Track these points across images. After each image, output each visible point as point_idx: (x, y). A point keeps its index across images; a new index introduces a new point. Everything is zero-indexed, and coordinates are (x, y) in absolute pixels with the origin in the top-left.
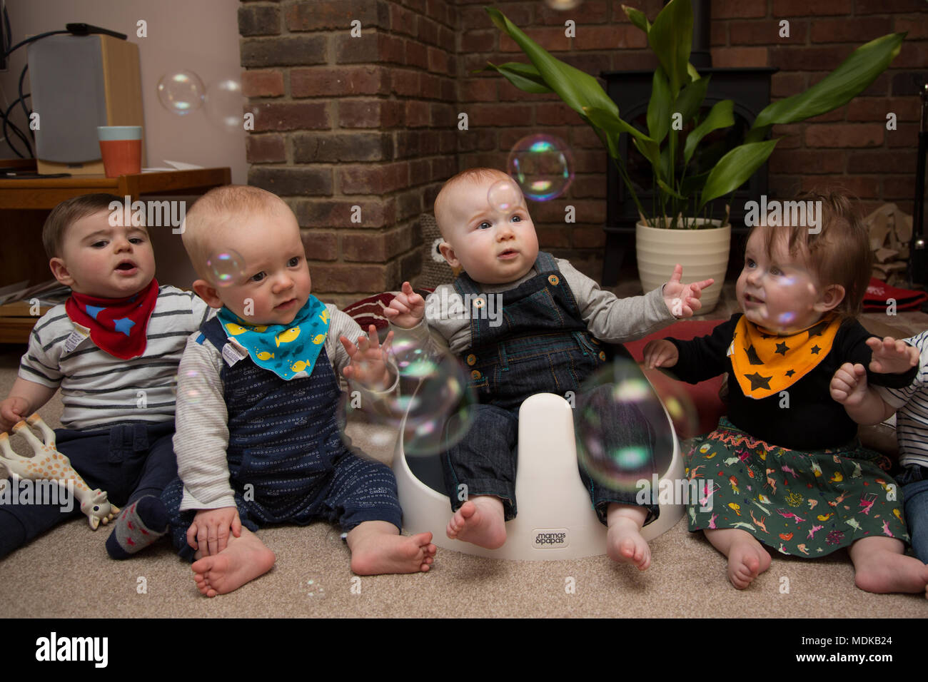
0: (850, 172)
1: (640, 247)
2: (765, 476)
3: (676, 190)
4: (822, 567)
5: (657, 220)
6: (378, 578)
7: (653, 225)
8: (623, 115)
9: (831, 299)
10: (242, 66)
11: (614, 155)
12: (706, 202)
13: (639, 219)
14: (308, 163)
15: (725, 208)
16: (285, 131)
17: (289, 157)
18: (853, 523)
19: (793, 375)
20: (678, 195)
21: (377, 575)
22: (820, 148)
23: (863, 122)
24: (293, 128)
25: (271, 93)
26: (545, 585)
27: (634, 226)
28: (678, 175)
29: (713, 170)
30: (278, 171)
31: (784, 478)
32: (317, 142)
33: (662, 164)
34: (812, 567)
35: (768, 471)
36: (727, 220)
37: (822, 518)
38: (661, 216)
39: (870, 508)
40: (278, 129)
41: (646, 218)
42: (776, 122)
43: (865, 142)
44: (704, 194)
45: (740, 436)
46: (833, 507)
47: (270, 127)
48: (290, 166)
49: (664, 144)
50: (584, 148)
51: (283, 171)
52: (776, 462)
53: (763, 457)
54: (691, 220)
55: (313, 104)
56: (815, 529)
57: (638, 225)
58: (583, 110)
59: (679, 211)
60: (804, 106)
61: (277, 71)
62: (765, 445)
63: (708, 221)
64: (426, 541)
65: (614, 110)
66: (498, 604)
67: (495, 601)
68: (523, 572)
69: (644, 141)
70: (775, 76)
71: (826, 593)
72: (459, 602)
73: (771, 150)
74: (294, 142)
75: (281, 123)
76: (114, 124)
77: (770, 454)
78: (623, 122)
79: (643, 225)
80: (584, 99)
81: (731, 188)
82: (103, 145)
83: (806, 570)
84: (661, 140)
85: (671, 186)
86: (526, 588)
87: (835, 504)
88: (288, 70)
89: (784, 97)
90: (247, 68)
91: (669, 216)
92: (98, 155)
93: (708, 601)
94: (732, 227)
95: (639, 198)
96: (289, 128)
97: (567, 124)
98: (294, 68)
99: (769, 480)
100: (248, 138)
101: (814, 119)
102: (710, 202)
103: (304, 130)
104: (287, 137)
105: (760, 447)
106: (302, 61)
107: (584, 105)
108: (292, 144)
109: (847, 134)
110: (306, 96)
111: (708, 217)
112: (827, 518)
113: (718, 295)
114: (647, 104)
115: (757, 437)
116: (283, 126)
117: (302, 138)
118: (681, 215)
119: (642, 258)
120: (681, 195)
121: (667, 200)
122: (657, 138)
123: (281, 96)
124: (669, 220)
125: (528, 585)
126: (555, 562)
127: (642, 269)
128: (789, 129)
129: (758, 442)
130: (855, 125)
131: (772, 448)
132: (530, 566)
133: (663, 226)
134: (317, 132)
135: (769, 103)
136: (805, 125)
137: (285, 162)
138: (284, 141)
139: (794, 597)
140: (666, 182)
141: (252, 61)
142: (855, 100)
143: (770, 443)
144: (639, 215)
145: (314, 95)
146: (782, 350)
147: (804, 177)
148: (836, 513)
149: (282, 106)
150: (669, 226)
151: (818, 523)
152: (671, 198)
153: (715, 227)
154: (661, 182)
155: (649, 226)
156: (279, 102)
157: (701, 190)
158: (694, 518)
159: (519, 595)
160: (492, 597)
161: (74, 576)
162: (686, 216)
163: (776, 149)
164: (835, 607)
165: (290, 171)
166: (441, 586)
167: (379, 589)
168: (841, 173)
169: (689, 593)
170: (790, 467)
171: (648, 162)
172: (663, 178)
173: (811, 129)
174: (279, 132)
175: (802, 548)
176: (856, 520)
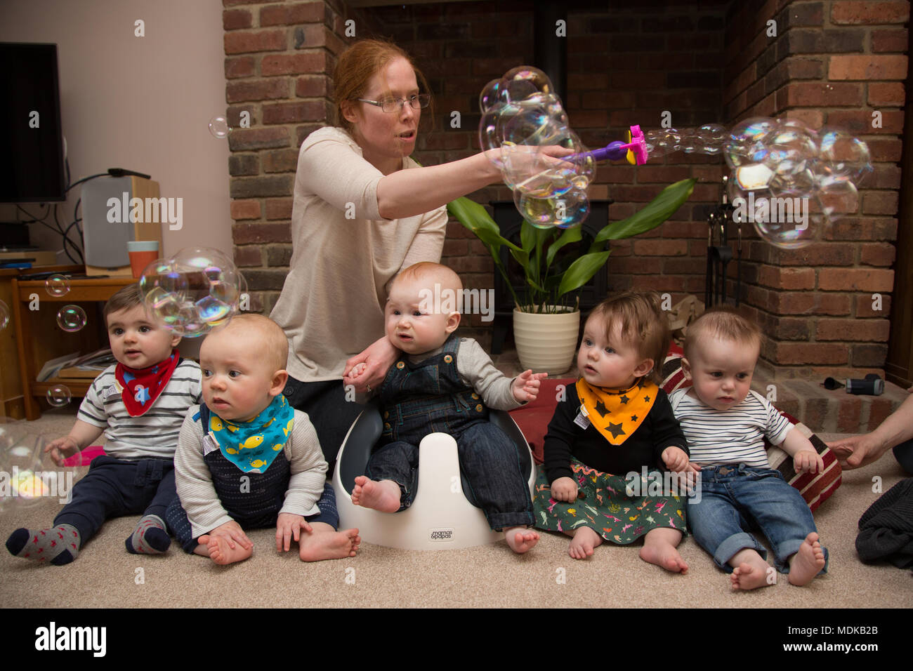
0: (665, 273)
1: (516, 327)
2: (595, 493)
3: (541, 286)
4: (630, 549)
5: (528, 307)
6: (319, 564)
7: (526, 311)
8: (501, 233)
9: (645, 368)
10: (231, 197)
11: (497, 262)
12: (562, 294)
13: (515, 307)
14: (278, 266)
15: (575, 299)
16: (261, 244)
17: (265, 262)
18: (650, 519)
19: (637, 420)
20: (543, 290)
21: (319, 561)
22: (644, 256)
23: (673, 238)
24: (268, 241)
25: (252, 217)
26: (437, 566)
27: (512, 311)
28: (542, 274)
29: (566, 272)
30: (257, 272)
31: (608, 495)
32: (284, 251)
33: (531, 267)
34: (623, 549)
35: (598, 490)
36: (578, 307)
37: (632, 519)
38: (531, 304)
39: (662, 509)
40: (257, 242)
41: (520, 306)
42: (610, 238)
43: (675, 252)
44: (560, 289)
45: (578, 465)
46: (640, 511)
47: (251, 241)
48: (265, 269)
49: (533, 253)
50: (478, 255)
51: (260, 272)
52: (603, 484)
53: (594, 480)
54: (552, 307)
55: (281, 225)
56: (627, 526)
57: (514, 311)
58: (473, 228)
59: (544, 301)
60: (629, 228)
61: (256, 201)
62: (596, 472)
63: (564, 307)
64: (354, 534)
65: (496, 229)
66: (403, 580)
67: (401, 578)
68: (422, 558)
69: (518, 252)
70: (610, 206)
71: (630, 566)
72: (375, 579)
73: (606, 258)
74: (268, 251)
75: (258, 237)
76: (140, 240)
77: (599, 478)
78: (502, 238)
79: (518, 310)
80: (475, 221)
81: (579, 285)
82: (132, 255)
83: (618, 552)
84: (531, 250)
85: (538, 284)
86: (423, 569)
87: (641, 508)
88: (264, 200)
89: (619, 220)
90: (235, 198)
91: (536, 304)
92: (127, 262)
93: (549, 575)
94: (581, 312)
95: (515, 291)
96: (264, 241)
97: (467, 237)
98: (269, 199)
99: (598, 496)
100: (235, 248)
101: (640, 236)
102: (565, 294)
103: (276, 242)
104: (263, 248)
105: (593, 474)
106: (274, 194)
107: (474, 226)
108: (266, 253)
109: (663, 247)
110: (276, 218)
111: (564, 305)
112: (635, 518)
113: (571, 360)
114: (521, 225)
115: (591, 466)
116: (260, 240)
117: (273, 248)
118: (544, 303)
119: (517, 334)
120: (545, 289)
121: (535, 292)
122: (527, 249)
123: (259, 219)
124: (536, 307)
125: (425, 567)
126: (445, 551)
127: (517, 342)
128: (623, 242)
129: (591, 470)
130: (668, 240)
131: (601, 474)
132: (428, 554)
133: (531, 311)
134: (284, 244)
135: (608, 224)
136: (634, 240)
137: (261, 266)
138: (261, 251)
139: (609, 571)
140: (534, 281)
141: (238, 194)
142: (667, 223)
143: (599, 471)
144: (514, 303)
145: (282, 217)
146: (625, 400)
147: (634, 276)
148: (641, 514)
149: (259, 226)
150: (536, 311)
151: (629, 522)
152: (537, 291)
153: (569, 312)
154: (530, 281)
155: (522, 311)
156: (257, 223)
157: (559, 285)
158: (545, 521)
159: (419, 574)
160: (399, 576)
161: (107, 562)
162: (549, 303)
163: (610, 256)
164: (635, 575)
165: (265, 272)
166: (364, 569)
167: (320, 571)
168: (659, 274)
169: (537, 570)
170: (612, 487)
171: (522, 266)
172: (532, 278)
173: (638, 243)
174: (258, 244)
175: (617, 538)
176: (652, 517)
